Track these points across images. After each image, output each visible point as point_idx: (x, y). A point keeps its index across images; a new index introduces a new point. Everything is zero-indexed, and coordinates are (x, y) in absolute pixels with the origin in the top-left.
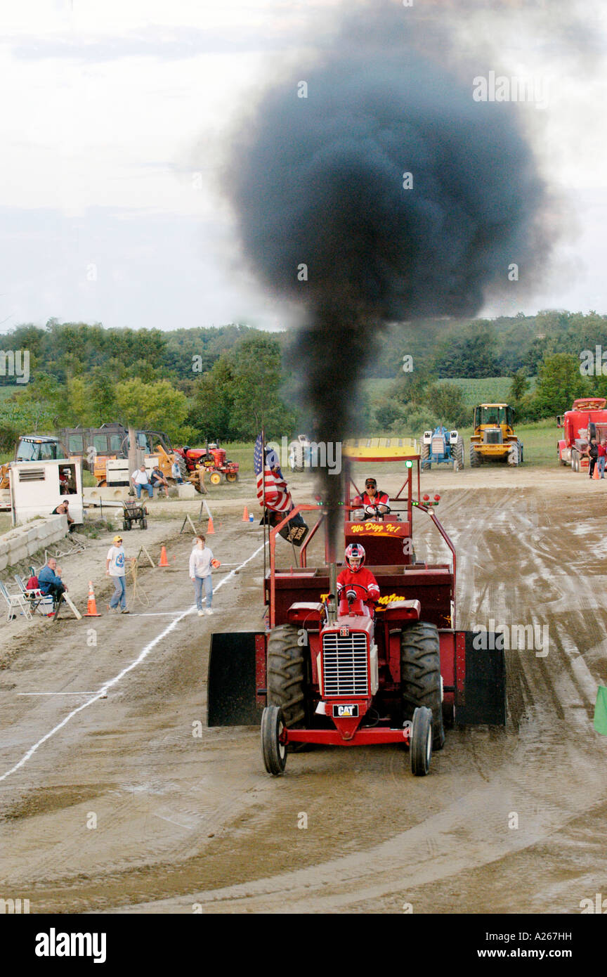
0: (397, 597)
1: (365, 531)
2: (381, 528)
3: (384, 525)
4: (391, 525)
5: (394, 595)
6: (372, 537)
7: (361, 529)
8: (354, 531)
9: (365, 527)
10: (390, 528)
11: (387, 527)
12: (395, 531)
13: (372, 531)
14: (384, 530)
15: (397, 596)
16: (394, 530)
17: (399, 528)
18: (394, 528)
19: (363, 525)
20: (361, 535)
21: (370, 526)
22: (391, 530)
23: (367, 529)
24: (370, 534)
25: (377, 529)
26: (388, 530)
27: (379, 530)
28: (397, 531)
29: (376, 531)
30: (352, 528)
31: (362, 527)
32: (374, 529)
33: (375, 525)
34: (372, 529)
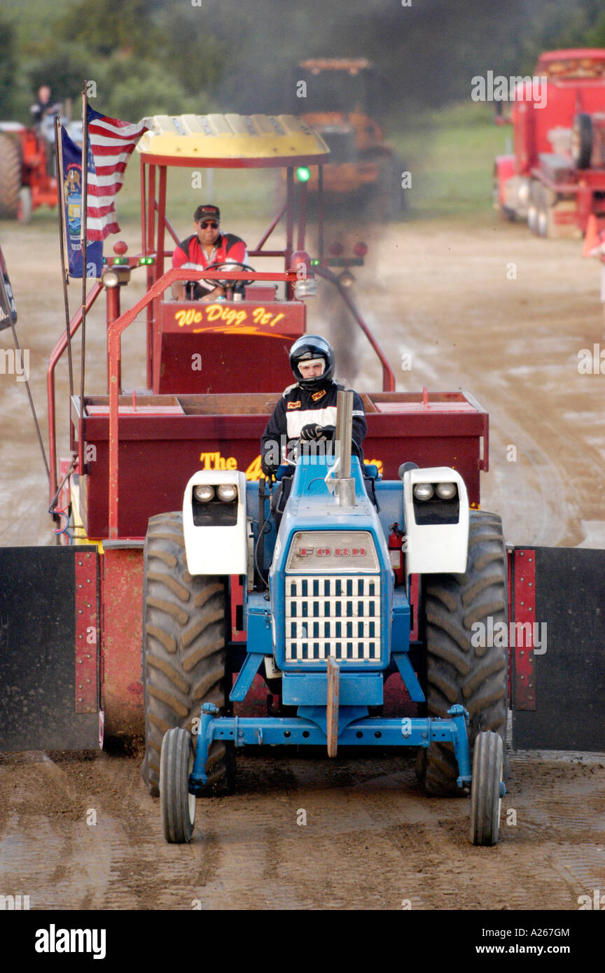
1: (204, 322)
2: (242, 316)
3: (249, 310)
4: (262, 310)
6: (221, 336)
7: (197, 318)
8: (181, 324)
9: (205, 315)
10: (262, 316)
11: (255, 313)
12: (273, 324)
13: (220, 322)
14: (249, 321)
16: (271, 320)
17: (280, 316)
18: (269, 316)
19: (201, 309)
20: (196, 331)
21: (217, 312)
22: (263, 322)
23: (210, 318)
24: (218, 330)
25: (233, 318)
26: (256, 321)
27: (235, 320)
28: (277, 324)
29: (229, 322)
30: (177, 316)
31: (199, 314)
32: (224, 318)
33: (227, 309)
34: (220, 319)
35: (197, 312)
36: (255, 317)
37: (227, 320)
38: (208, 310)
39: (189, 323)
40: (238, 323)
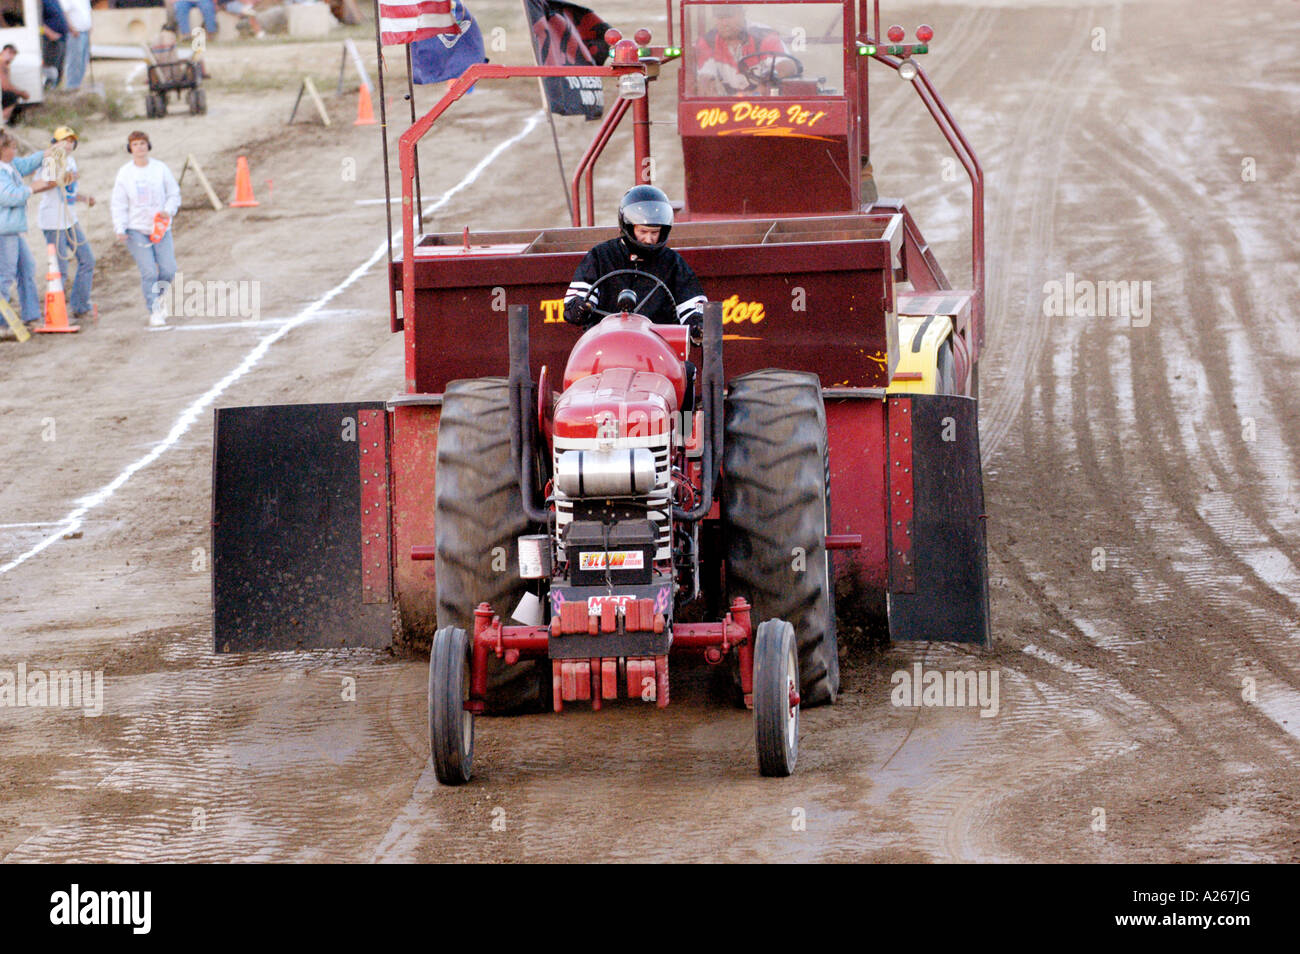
0: (743, 305)
1: (730, 123)
2: (774, 115)
3: (783, 110)
4: (799, 107)
5: (735, 298)
6: (750, 138)
7: (721, 118)
8: (703, 125)
9: (731, 114)
10: (798, 114)
11: (790, 112)
12: (810, 124)
13: (749, 122)
14: (783, 121)
15: (741, 300)
16: (809, 119)
17: (820, 114)
18: (806, 114)
19: (726, 108)
20: (722, 133)
21: (744, 110)
22: (800, 121)
23: (738, 118)
24: (747, 132)
25: (764, 117)
26: (791, 120)
27: (767, 120)
28: (815, 123)
29: (759, 123)
30: (699, 117)
31: (724, 114)
32: (753, 117)
33: (757, 107)
34: (748, 118)
35: (721, 111)
36: (790, 116)
37: (757, 120)
38: (734, 108)
39: (712, 124)
40: (769, 123)
